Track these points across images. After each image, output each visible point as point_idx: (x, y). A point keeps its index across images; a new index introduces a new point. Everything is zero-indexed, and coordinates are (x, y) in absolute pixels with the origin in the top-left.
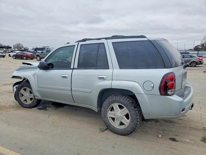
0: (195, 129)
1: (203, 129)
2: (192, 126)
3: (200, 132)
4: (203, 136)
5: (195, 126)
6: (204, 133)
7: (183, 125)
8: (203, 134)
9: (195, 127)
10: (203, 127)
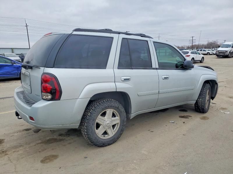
0: (16, 147)
1: (6, 151)
2: (21, 148)
3: (8, 147)
4: (3, 144)
5: (18, 151)
6: (3, 148)
7: (31, 145)
8: (4, 146)
9: (18, 149)
10: (7, 154)
